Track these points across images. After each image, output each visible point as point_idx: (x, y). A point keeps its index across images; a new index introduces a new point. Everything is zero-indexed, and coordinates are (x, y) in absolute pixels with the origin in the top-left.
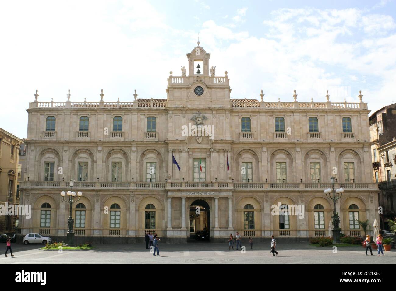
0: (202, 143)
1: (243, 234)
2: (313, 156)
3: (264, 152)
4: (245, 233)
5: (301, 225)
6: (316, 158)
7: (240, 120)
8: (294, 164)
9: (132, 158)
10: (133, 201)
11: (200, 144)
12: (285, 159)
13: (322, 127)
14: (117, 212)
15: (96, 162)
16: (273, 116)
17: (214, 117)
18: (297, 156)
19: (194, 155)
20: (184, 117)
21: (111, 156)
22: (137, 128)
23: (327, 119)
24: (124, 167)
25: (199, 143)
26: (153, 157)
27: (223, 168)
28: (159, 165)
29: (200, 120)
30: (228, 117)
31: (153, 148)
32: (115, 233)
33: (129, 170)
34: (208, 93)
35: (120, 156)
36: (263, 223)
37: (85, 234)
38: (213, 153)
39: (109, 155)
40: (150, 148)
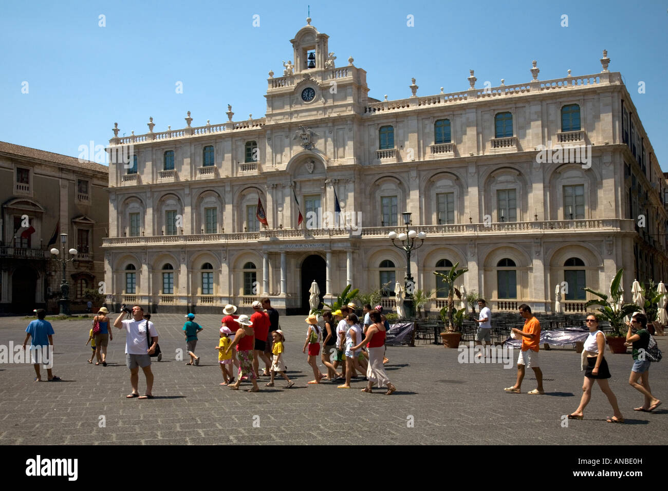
0: (315, 172)
2: (502, 178)
3: (414, 179)
6: (507, 182)
7: (377, 132)
9: (227, 200)
10: (226, 258)
11: (312, 173)
12: (451, 187)
13: (520, 128)
14: (209, 274)
16: (430, 118)
17: (331, 131)
18: (470, 181)
19: (304, 190)
20: (287, 137)
24: (219, 213)
25: (310, 172)
27: (345, 208)
29: (306, 139)
30: (351, 130)
31: (254, 185)
35: (213, 199)
38: (328, 186)
39: (201, 199)
40: (249, 186)
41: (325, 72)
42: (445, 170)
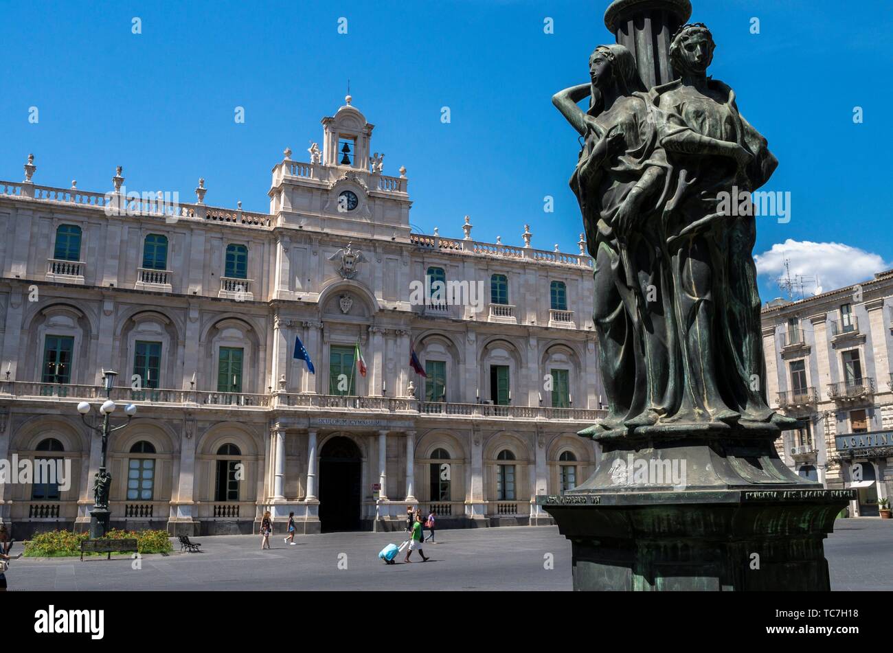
0: (351, 312)
2: (556, 357)
3: (471, 343)
6: (561, 361)
7: (426, 273)
8: (524, 371)
9: (188, 334)
10: (191, 436)
11: (347, 314)
12: (507, 359)
13: (573, 303)
14: (145, 462)
15: (98, 339)
16: (487, 270)
17: (379, 261)
18: (530, 355)
19: (333, 336)
20: (315, 253)
21: (134, 325)
22: (204, 266)
23: (582, 288)
24: (167, 354)
25: (345, 312)
26: (237, 335)
27: (393, 371)
28: (250, 355)
29: (351, 263)
30: (405, 263)
31: (239, 316)
32: (139, 512)
33: (179, 363)
34: (367, 207)
35: (156, 327)
36: (468, 488)
37: (58, 517)
38: (374, 336)
39: (131, 323)
40: (231, 315)
41: (371, 175)
42: (503, 337)
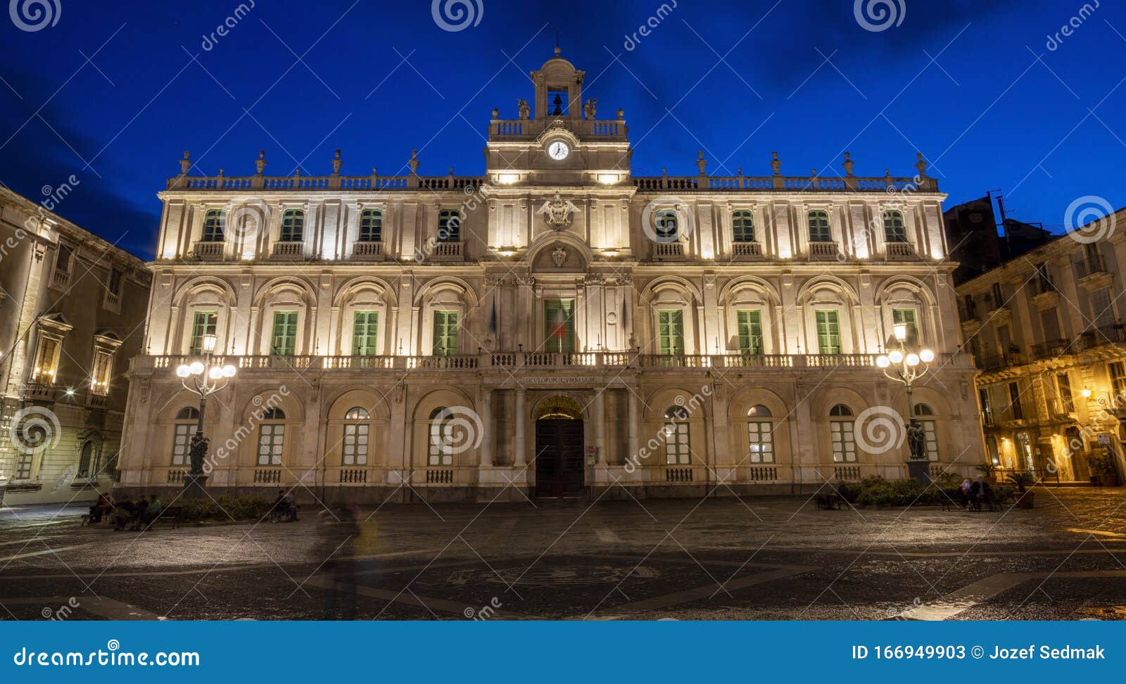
0: (565, 264)
1: (664, 477)
3: (710, 287)
4: (670, 474)
5: (801, 454)
8: (780, 314)
9: (402, 300)
11: (561, 267)
13: (840, 232)
16: (726, 206)
17: (594, 209)
18: (784, 296)
19: (546, 292)
21: (352, 296)
22: (416, 233)
24: (384, 322)
25: (559, 265)
26: (452, 298)
28: (465, 317)
30: (624, 209)
32: (353, 478)
33: (394, 329)
34: (579, 155)
36: (711, 451)
37: (279, 482)
38: (591, 287)
40: (444, 279)
41: (583, 122)
